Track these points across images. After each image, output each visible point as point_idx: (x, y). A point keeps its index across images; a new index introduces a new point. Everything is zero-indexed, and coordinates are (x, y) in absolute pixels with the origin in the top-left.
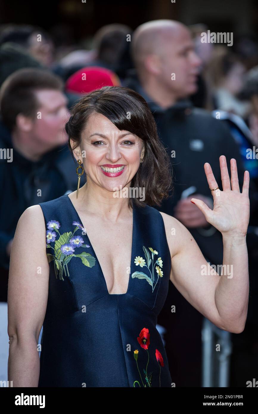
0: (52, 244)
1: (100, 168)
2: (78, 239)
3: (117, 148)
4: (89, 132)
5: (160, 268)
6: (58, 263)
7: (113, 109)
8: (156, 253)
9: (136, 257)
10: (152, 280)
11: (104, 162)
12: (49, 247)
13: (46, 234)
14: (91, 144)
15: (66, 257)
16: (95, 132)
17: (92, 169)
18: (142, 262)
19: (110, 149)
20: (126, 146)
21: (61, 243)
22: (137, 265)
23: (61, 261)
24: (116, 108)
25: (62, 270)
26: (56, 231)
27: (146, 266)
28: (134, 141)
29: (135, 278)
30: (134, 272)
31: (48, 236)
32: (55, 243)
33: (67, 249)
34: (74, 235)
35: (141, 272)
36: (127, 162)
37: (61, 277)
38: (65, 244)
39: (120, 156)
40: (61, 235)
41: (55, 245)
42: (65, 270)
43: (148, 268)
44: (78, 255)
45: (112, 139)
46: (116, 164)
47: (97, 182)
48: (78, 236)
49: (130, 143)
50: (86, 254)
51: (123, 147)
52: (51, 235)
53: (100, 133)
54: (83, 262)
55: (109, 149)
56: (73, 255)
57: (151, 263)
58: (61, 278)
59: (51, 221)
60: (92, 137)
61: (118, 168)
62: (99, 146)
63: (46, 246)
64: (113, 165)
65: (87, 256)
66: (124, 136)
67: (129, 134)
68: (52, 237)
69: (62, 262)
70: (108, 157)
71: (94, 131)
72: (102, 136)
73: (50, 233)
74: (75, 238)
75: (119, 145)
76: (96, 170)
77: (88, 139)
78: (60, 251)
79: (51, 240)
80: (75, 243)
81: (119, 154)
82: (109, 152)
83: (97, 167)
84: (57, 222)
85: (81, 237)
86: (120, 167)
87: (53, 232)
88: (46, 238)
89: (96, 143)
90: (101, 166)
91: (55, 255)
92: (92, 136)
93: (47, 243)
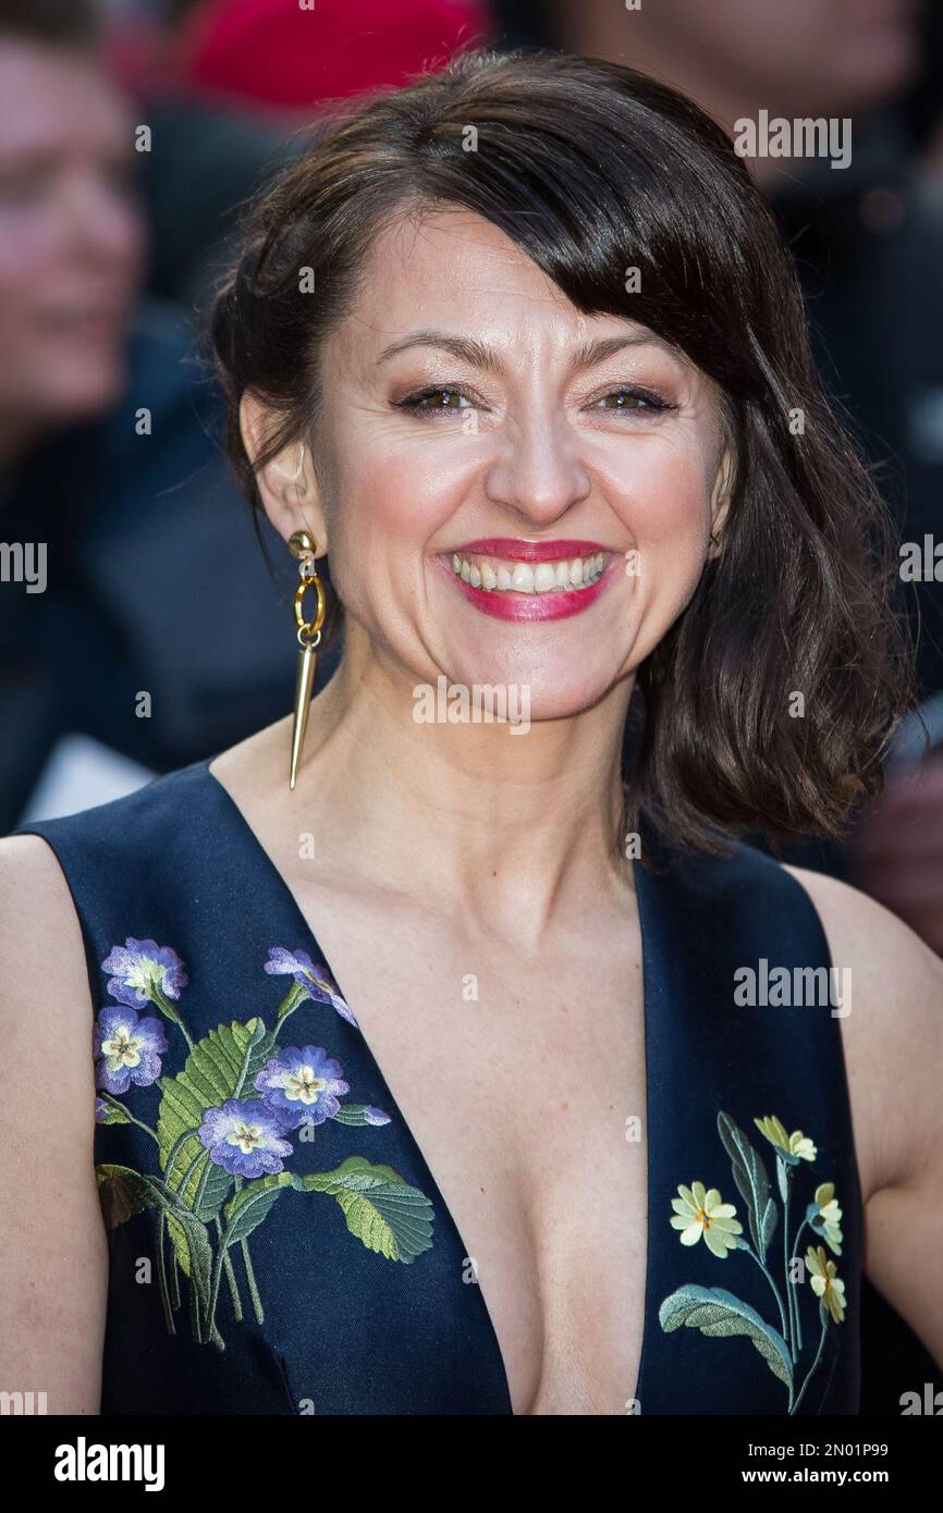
0: (143, 1099)
1: (443, 563)
2: (307, 1072)
3: (560, 432)
4: (375, 329)
5: (829, 1254)
6: (185, 1233)
7: (539, 171)
8: (805, 1149)
9: (681, 1189)
10: (788, 1343)
11: (473, 524)
12: (118, 1116)
13: (98, 1034)
14: (384, 408)
15: (238, 1189)
16: (416, 327)
17: (394, 581)
18: (721, 1221)
19: (515, 433)
20: (621, 420)
21: (197, 1094)
22: (689, 1239)
23: (207, 1217)
24: (558, 167)
25: (213, 1279)
26: (160, 1015)
27: (746, 1247)
28: (670, 390)
29: (683, 1330)
30: (671, 1291)
31: (113, 1047)
32: (160, 1095)
33: (242, 1137)
34: (282, 1042)
35: (717, 1291)
36: (628, 529)
37: (205, 1326)
38: (223, 1102)
39: (582, 486)
40: (196, 1041)
41: (162, 1108)
42: (233, 1283)
43: (762, 1262)
44: (319, 1178)
45: (528, 368)
46: (551, 535)
47: (425, 662)
48: (308, 1050)
49: (644, 401)
50: (369, 1173)
51: (598, 428)
52: (135, 1039)
53: (451, 331)
54: (353, 1228)
55: (511, 438)
56: (285, 1179)
57: (773, 1224)
58: (205, 1333)
59: (129, 941)
60: (398, 357)
61: (563, 566)
62: (443, 419)
63: (98, 1115)
64: (533, 541)
65: (377, 1183)
66: (605, 350)
67: (637, 342)
68: (142, 1054)
69: (210, 1226)
70: (499, 488)
71: (407, 319)
72: (459, 349)
73: (122, 1029)
74: (286, 1063)
75: (574, 417)
76: (419, 585)
77: (368, 380)
78: (197, 1150)
79: (136, 1075)
80: (295, 1099)
81: (577, 473)
82: (507, 453)
83: (426, 559)
84: (165, 951)
85: (328, 1057)
86: (577, 563)
87: (143, 1021)
88: (99, 1061)
89: (423, 401)
90: (450, 554)
91: (162, 1175)
92: (394, 351)
93: (101, 1092)
